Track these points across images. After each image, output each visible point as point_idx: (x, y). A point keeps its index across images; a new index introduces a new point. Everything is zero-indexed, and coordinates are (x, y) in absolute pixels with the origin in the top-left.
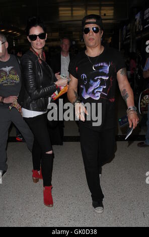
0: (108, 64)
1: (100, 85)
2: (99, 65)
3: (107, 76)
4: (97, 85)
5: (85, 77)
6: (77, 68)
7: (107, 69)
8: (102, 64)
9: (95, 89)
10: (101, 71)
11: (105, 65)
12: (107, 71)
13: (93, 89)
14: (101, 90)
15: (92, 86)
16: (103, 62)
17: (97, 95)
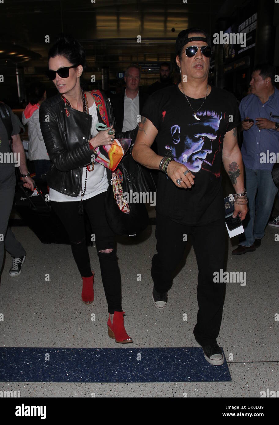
0: (219, 115)
1: (203, 148)
2: (205, 114)
3: (214, 135)
4: (199, 147)
5: (178, 130)
6: (164, 113)
7: (217, 124)
8: (209, 113)
9: (193, 154)
10: (206, 124)
11: (214, 115)
12: (216, 126)
13: (190, 154)
14: (204, 157)
15: (189, 148)
16: (211, 110)
17: (195, 164)
